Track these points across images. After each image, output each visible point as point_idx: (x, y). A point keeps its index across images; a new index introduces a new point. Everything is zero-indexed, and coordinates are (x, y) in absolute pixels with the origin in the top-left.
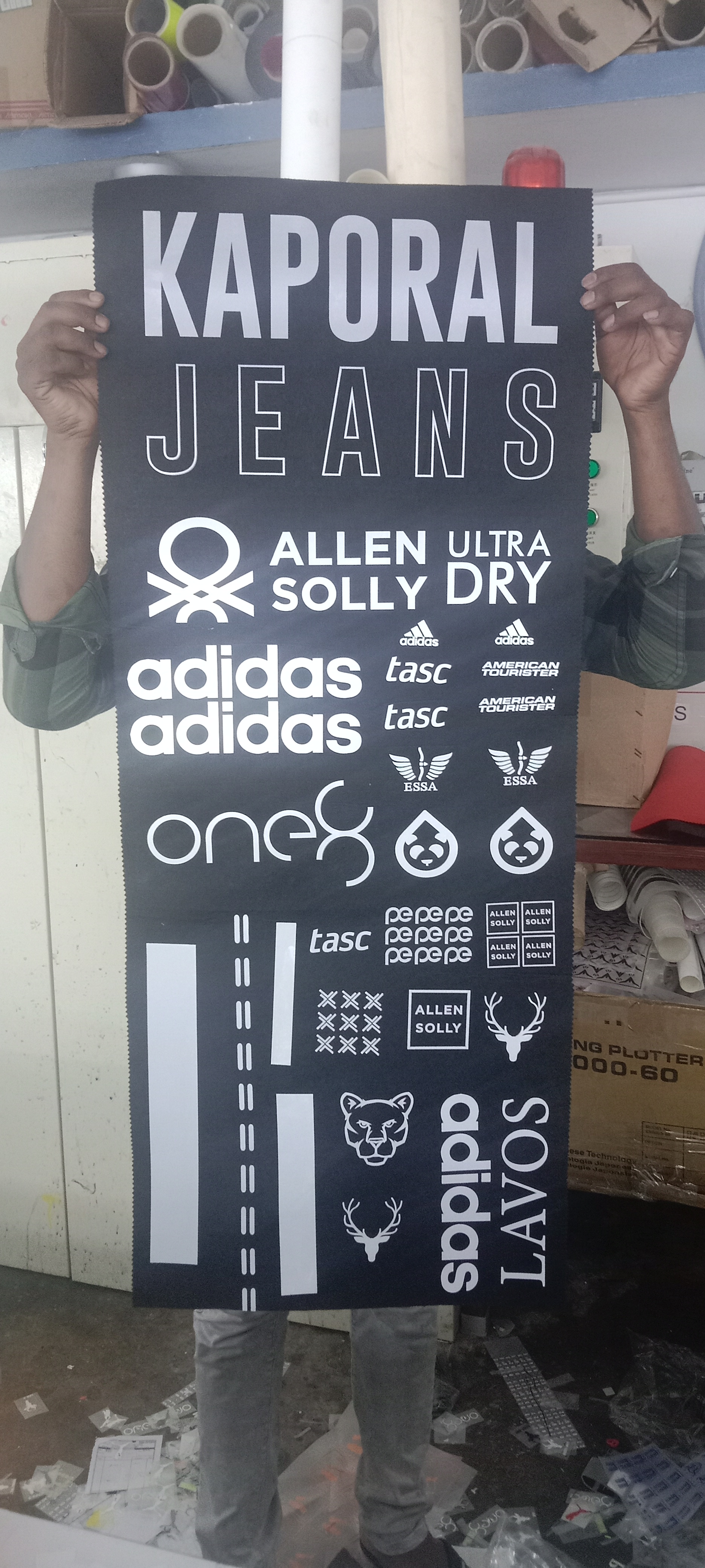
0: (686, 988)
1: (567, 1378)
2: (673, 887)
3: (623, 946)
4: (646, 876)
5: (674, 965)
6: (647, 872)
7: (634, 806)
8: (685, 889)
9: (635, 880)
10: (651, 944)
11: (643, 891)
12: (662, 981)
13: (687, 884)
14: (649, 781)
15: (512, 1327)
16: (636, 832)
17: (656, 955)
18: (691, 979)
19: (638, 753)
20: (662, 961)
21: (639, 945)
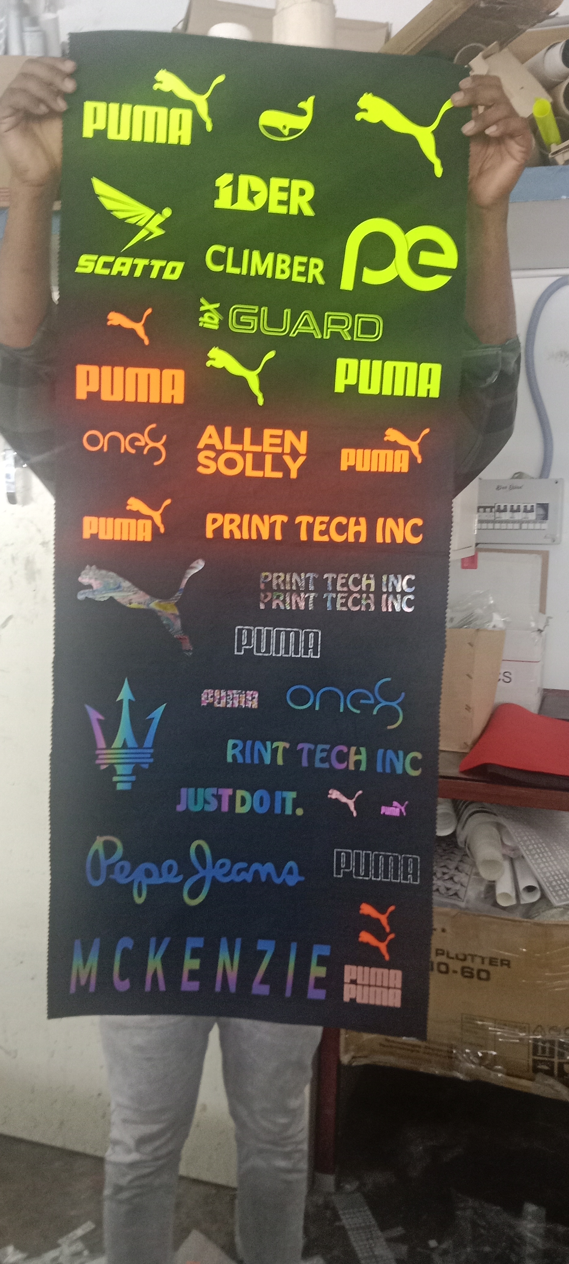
0: (502, 902)
1: (398, 1231)
2: (492, 818)
3: (452, 865)
4: (472, 808)
5: (493, 883)
6: (474, 805)
7: (464, 751)
8: (502, 820)
9: (464, 810)
10: (474, 865)
11: (470, 820)
12: (482, 896)
13: (504, 816)
14: (476, 731)
15: (356, 1184)
16: (463, 772)
17: (477, 874)
18: (506, 895)
19: (468, 708)
20: (481, 880)
21: (465, 866)
